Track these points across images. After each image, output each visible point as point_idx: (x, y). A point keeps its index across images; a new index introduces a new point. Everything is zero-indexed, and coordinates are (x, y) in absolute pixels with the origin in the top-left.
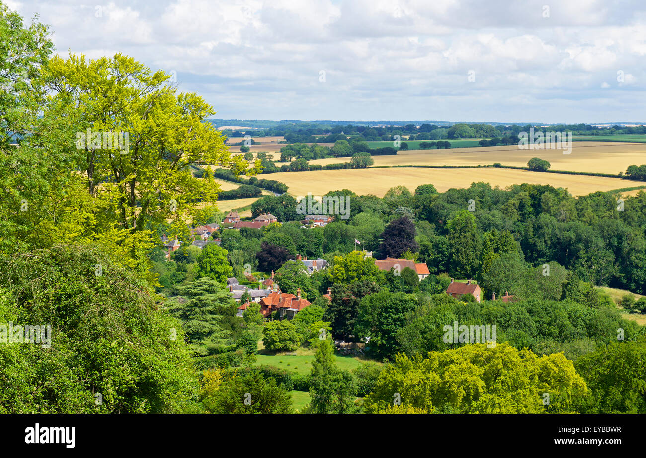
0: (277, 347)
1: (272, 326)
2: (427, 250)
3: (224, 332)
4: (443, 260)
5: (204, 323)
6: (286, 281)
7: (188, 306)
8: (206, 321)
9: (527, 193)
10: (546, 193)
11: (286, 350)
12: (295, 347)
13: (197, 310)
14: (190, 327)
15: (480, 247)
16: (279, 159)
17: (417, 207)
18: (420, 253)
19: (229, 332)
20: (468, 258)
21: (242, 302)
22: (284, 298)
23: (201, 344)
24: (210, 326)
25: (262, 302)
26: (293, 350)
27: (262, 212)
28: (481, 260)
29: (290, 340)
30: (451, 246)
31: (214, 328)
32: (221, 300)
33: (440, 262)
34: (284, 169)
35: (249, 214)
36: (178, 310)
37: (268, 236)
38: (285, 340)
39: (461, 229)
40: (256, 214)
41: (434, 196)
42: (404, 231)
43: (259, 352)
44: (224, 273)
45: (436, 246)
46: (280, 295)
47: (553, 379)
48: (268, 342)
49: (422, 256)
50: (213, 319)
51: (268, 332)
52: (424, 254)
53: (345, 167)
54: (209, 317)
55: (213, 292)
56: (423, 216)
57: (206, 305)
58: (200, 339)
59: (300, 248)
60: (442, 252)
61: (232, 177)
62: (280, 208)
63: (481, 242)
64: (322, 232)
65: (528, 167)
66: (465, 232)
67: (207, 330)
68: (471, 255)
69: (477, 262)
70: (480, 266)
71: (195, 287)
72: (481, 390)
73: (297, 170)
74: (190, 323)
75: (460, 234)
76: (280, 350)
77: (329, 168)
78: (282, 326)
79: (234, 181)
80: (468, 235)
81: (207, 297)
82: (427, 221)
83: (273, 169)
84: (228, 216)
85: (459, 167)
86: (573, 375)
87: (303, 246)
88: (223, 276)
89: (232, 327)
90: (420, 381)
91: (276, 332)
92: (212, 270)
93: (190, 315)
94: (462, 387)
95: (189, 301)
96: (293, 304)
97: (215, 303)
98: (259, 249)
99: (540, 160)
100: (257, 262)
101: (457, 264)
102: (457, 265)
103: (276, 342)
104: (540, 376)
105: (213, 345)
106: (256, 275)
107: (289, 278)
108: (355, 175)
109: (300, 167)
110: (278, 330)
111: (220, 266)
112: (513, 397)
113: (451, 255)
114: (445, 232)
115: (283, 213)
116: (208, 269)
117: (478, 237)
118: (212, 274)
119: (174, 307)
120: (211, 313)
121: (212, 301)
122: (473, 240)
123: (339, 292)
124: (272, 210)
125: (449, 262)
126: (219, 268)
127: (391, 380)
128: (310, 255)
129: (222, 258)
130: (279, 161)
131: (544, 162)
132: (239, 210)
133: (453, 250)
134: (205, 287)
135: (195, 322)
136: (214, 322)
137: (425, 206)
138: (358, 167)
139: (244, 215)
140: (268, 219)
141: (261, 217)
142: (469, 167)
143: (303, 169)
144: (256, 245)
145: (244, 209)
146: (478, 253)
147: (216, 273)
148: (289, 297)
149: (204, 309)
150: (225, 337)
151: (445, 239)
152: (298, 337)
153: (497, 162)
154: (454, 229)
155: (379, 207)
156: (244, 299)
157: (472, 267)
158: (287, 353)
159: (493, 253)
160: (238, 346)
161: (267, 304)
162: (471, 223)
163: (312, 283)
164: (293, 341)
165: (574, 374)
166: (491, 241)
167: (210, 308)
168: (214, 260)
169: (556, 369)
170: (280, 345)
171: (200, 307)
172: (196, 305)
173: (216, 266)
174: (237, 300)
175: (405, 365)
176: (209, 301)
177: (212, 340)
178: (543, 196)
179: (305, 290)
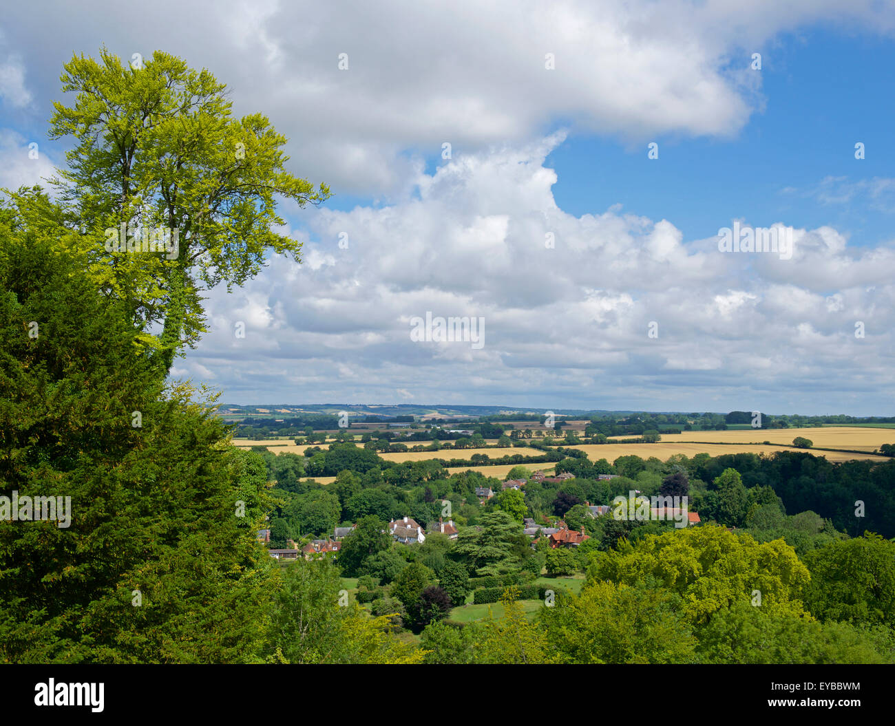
0: (557, 572)
1: (553, 552)
2: (699, 503)
3: (514, 557)
4: (712, 511)
5: (497, 549)
6: (574, 521)
7: (483, 534)
8: (498, 547)
9: (789, 459)
10: (806, 459)
11: (565, 574)
12: (573, 572)
13: (491, 537)
14: (484, 552)
15: (745, 500)
16: (584, 435)
17: (693, 468)
18: (693, 505)
19: (517, 558)
20: (734, 509)
21: (536, 538)
22: (570, 534)
23: (494, 567)
24: (502, 552)
25: (552, 537)
26: (571, 575)
27: (563, 472)
28: (746, 511)
29: (568, 565)
30: (720, 499)
31: (505, 554)
32: (512, 530)
33: (710, 512)
34: (586, 442)
35: (554, 474)
36: (475, 537)
37: (562, 487)
38: (565, 565)
39: (728, 484)
40: (558, 473)
41: (707, 459)
42: (678, 486)
43: (542, 575)
44: (520, 512)
45: (706, 498)
46: (567, 532)
47: (773, 565)
48: (550, 567)
49: (695, 507)
50: (505, 546)
51: (550, 558)
52: (697, 506)
53: (637, 441)
54: (501, 544)
55: (506, 523)
56: (698, 476)
57: (498, 533)
58: (493, 562)
59: (590, 497)
60: (711, 504)
61: (543, 447)
62: (578, 469)
63: (746, 496)
64: (608, 484)
65: (793, 444)
66: (732, 487)
67: (499, 555)
68: (738, 507)
69: (742, 512)
70: (745, 515)
71: (490, 518)
72: (696, 572)
73: (597, 443)
74: (484, 549)
75: (727, 489)
76: (560, 574)
77: (624, 442)
78: (562, 553)
79: (545, 450)
80: (734, 489)
81: (501, 527)
82: (701, 480)
83: (577, 441)
84: (535, 474)
85: (734, 444)
86: (794, 561)
87: (593, 496)
88: (519, 514)
89: (522, 555)
90: (635, 562)
91: (556, 558)
92: (510, 510)
93: (485, 542)
94: (676, 567)
95: (484, 530)
96: (578, 539)
97: (507, 532)
98: (555, 497)
99: (803, 439)
100: (553, 508)
101: (725, 514)
102: (725, 516)
103: (556, 566)
104: (760, 562)
105: (504, 568)
106: (552, 519)
107: (576, 520)
108: (645, 448)
109: (599, 440)
110: (559, 556)
111: (517, 506)
112: (731, 581)
113: (719, 506)
114: (715, 488)
115: (580, 473)
116: (507, 508)
117: (743, 492)
118: (511, 512)
119: (472, 535)
120: (503, 541)
121: (504, 530)
122: (739, 494)
123: (612, 525)
124: (572, 470)
125: (718, 513)
126: (516, 508)
127: (611, 562)
128: (598, 503)
129: (519, 499)
130: (583, 437)
131: (807, 440)
132: (546, 471)
133: (721, 502)
134: (499, 518)
135: (489, 548)
136: (505, 549)
137: (699, 468)
138: (648, 442)
139: (549, 474)
140: (568, 476)
141: (562, 475)
142: (742, 444)
143: (602, 443)
144: (553, 495)
145: (550, 470)
146: (743, 505)
147: (514, 511)
148: (574, 534)
149: (497, 537)
150: (516, 562)
151: (716, 494)
152: (575, 563)
153: (767, 440)
154: (723, 484)
155: (659, 467)
156: (537, 535)
157: (738, 517)
158: (566, 577)
159: (756, 504)
160: (523, 569)
161: (556, 539)
162: (737, 480)
163: (597, 524)
164: (572, 567)
165: (796, 560)
166: (755, 494)
167: (502, 537)
168: (513, 501)
169: (776, 554)
170: (559, 569)
171: (493, 535)
172: (490, 533)
173: (513, 506)
174: (533, 536)
175: (626, 550)
176: (501, 530)
177: (504, 564)
178: (803, 461)
179: (590, 531)
